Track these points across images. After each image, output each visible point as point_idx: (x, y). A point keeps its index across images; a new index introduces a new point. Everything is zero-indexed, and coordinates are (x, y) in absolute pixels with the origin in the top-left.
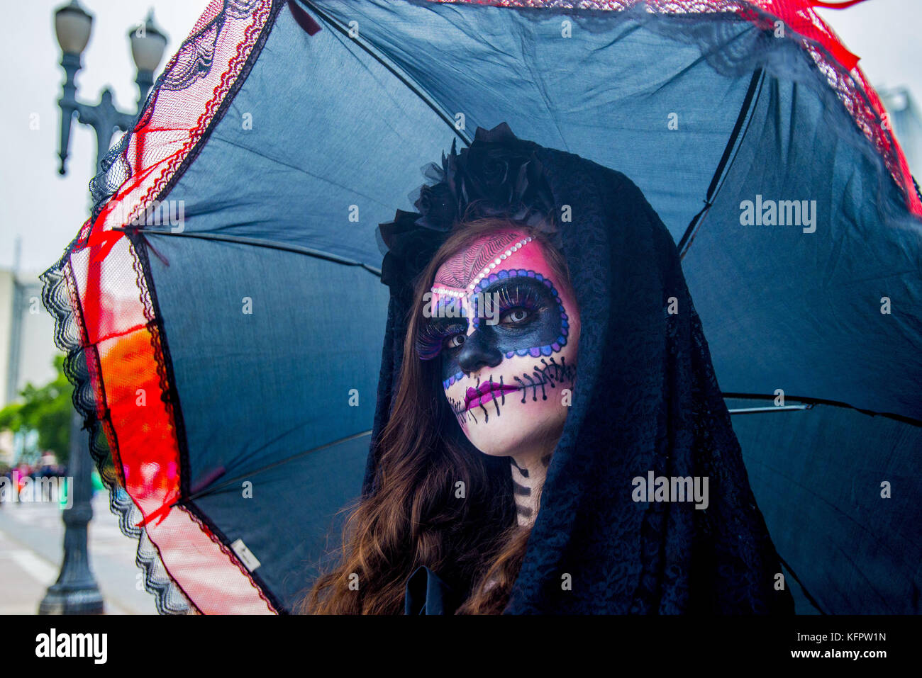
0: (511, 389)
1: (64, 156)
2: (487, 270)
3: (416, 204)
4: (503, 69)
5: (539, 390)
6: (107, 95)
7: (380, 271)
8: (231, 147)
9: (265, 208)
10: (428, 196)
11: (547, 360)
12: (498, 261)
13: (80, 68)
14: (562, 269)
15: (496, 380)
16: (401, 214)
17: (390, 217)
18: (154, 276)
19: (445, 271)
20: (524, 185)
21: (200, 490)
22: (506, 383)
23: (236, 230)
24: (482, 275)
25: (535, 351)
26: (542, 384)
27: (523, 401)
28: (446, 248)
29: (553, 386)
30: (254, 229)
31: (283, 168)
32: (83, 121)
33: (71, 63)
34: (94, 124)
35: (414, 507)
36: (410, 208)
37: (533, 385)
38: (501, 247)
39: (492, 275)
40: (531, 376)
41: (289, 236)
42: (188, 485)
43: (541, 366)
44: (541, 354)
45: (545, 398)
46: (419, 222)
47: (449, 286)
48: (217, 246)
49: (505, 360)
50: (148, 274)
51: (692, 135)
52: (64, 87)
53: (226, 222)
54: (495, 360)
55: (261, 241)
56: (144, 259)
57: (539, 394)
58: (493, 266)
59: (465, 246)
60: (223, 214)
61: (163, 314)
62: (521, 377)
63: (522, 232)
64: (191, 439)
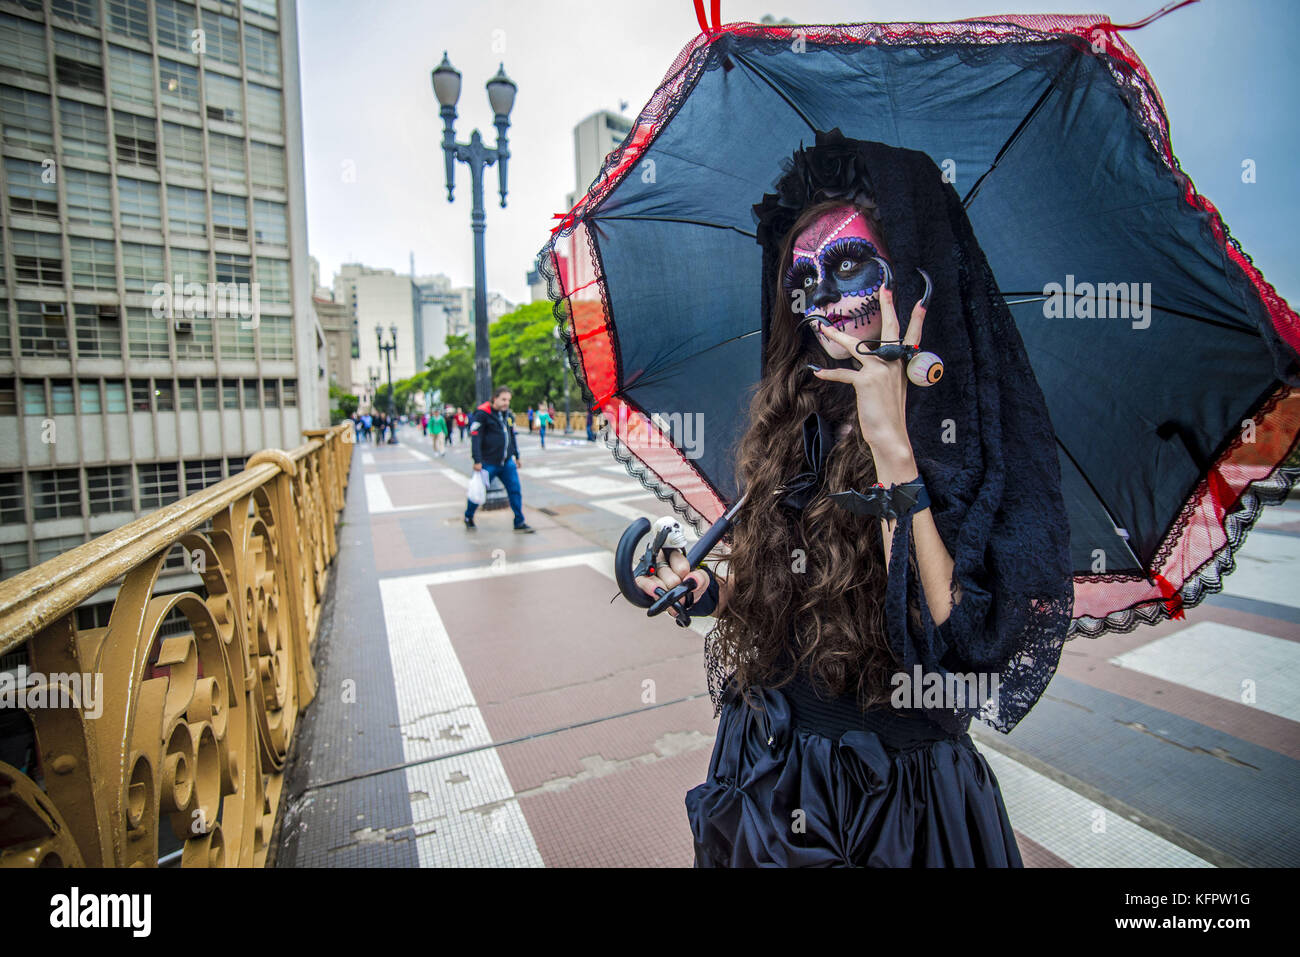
0: (848, 318)
1: (450, 187)
2: (829, 239)
3: (777, 187)
4: (867, 86)
5: (865, 318)
6: (476, 136)
7: (755, 234)
8: (662, 155)
9: (676, 194)
10: (785, 184)
11: (870, 298)
12: (836, 233)
13: (456, 117)
14: (880, 235)
15: (838, 312)
16: (767, 197)
17: (760, 201)
18: (601, 247)
19: (800, 240)
20: (852, 174)
21: (630, 385)
22: (843, 314)
23: (652, 211)
24: (825, 243)
25: (862, 292)
26: (867, 314)
27: (856, 327)
28: (800, 223)
29: (874, 314)
30: (665, 209)
31: (693, 166)
32: (461, 160)
33: (449, 114)
34: (468, 160)
35: (790, 384)
36: (773, 192)
37: (861, 315)
38: (837, 221)
39: (833, 242)
40: (859, 309)
41: (687, 212)
42: (622, 383)
43: (866, 302)
44: (866, 294)
45: (869, 322)
46: (781, 203)
47: (804, 249)
48: (639, 223)
49: (843, 298)
50: (596, 247)
51: (994, 121)
52: (444, 132)
53: (649, 206)
54: (836, 299)
55: (667, 217)
56: (594, 236)
57: (865, 321)
58: (832, 236)
59: (814, 220)
60: (647, 201)
61: (606, 273)
62: (853, 311)
63: (852, 208)
64: (623, 352)
